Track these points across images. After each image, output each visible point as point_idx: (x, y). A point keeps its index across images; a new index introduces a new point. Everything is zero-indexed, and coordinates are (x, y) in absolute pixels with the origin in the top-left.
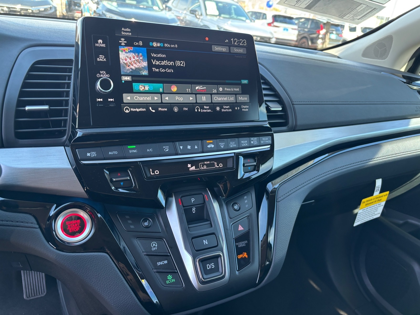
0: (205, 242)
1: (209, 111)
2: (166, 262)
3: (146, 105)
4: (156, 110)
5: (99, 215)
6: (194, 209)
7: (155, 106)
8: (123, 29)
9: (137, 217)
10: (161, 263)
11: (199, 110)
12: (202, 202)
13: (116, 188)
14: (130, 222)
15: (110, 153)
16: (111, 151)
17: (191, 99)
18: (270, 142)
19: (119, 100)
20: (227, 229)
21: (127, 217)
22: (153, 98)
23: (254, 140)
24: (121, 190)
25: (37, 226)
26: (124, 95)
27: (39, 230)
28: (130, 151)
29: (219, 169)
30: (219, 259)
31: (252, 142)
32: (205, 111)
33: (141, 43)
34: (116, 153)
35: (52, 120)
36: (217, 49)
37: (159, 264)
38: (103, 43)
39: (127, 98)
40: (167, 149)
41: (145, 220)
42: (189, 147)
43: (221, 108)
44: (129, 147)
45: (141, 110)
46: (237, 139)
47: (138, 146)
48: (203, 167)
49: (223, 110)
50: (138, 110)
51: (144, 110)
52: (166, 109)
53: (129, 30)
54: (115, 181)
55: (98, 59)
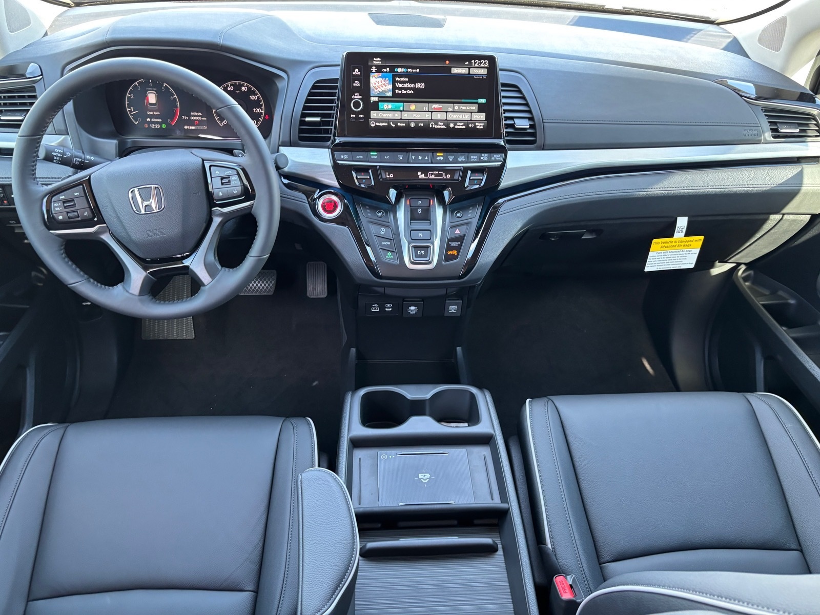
0: (421, 235)
1: (443, 127)
2: (389, 243)
3: (388, 121)
4: (396, 123)
5: (346, 201)
6: (420, 210)
7: (395, 121)
8: (375, 59)
9: (375, 209)
10: (386, 243)
11: (434, 126)
12: (428, 205)
13: (360, 184)
14: (368, 211)
15: (357, 157)
16: (358, 155)
17: (427, 116)
18: (502, 159)
19: (368, 116)
20: (444, 230)
21: (367, 207)
22: (394, 115)
23: (485, 156)
24: (363, 186)
25: (307, 202)
26: (372, 112)
27: (308, 205)
28: (372, 157)
29: (447, 179)
30: (429, 249)
31: (482, 158)
32: (439, 127)
33: (388, 70)
34: (361, 157)
35: (323, 129)
36: (456, 71)
37: (383, 243)
38: (359, 72)
39: (374, 114)
40: (401, 157)
41: (380, 212)
42: (420, 158)
43: (455, 124)
44: (372, 153)
45: (384, 124)
46: (467, 154)
47: (378, 153)
48: (431, 175)
49: (456, 127)
50: (381, 124)
51: (386, 124)
52: (404, 125)
53: (380, 59)
54: (359, 179)
55: (354, 85)
